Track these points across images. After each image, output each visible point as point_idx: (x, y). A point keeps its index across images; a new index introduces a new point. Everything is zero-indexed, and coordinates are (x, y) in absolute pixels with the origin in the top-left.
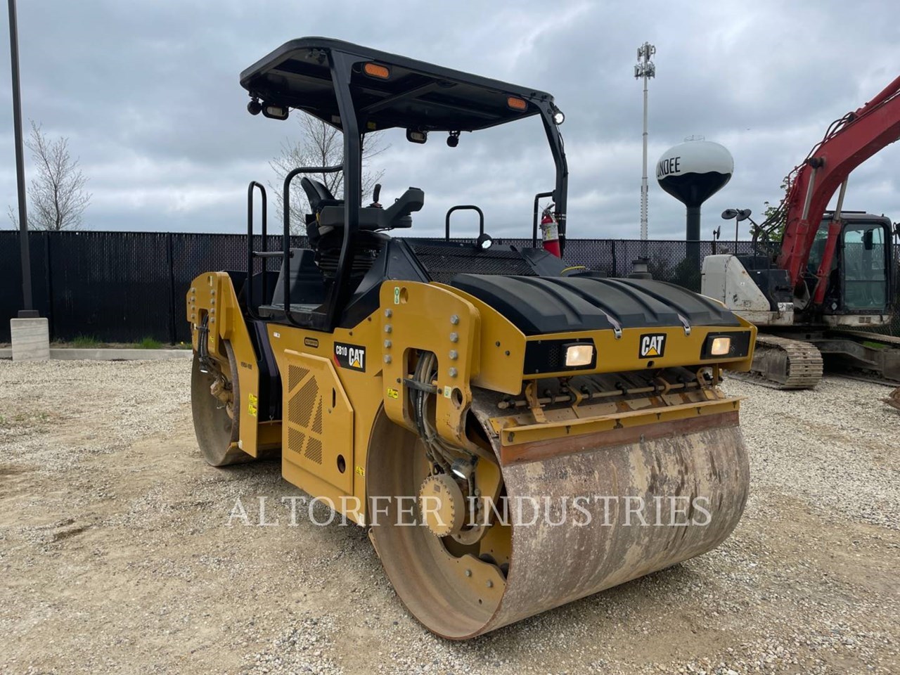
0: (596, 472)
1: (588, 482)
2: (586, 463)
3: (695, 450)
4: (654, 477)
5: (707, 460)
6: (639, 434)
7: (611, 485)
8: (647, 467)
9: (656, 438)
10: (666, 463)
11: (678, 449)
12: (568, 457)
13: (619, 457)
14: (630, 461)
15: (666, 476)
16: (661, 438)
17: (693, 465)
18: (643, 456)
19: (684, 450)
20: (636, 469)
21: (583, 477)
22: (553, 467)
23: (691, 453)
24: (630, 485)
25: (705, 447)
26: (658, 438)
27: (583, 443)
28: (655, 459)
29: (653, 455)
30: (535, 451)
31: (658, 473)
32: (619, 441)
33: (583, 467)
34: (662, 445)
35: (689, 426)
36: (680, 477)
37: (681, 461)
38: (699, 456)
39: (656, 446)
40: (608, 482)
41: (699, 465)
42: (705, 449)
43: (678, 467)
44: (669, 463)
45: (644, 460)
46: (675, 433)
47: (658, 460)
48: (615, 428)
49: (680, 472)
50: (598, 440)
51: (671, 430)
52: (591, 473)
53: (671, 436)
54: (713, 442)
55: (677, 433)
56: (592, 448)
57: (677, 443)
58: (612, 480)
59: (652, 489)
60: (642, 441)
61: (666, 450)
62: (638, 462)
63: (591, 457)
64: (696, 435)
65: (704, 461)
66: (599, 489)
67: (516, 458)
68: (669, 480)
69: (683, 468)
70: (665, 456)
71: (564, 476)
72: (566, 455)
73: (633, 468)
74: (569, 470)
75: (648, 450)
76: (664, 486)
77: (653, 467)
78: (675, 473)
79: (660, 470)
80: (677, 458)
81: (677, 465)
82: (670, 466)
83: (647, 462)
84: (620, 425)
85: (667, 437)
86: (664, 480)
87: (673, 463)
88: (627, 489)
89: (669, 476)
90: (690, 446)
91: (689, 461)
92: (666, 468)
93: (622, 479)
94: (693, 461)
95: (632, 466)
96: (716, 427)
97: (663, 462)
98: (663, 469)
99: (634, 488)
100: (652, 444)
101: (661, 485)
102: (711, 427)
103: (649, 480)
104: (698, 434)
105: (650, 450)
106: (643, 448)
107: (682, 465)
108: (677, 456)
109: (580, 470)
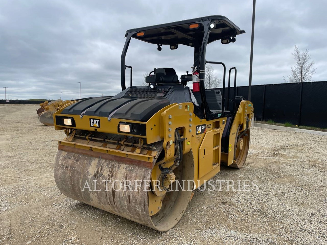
0: (79, 161)
1: (75, 163)
2: (78, 158)
3: (120, 170)
4: (97, 172)
5: (123, 177)
6: (100, 155)
7: (82, 167)
8: (96, 168)
9: (106, 159)
10: (104, 170)
11: (113, 167)
12: (74, 154)
13: (89, 160)
14: (92, 163)
15: (103, 174)
16: (108, 160)
17: (116, 176)
18: (97, 163)
19: (115, 168)
20: (92, 166)
21: (75, 161)
22: (69, 155)
23: (117, 171)
24: (88, 171)
25: (126, 171)
26: (107, 160)
27: (80, 151)
28: (101, 166)
29: (101, 165)
30: (66, 149)
31: (100, 171)
32: (92, 155)
33: (76, 159)
34: (107, 163)
35: (122, 160)
36: (108, 177)
37: (111, 172)
38: (120, 173)
39: (104, 162)
40: (81, 166)
41: (118, 177)
42: (125, 172)
43: (108, 173)
44: (105, 170)
45: (97, 165)
46: (115, 160)
47: (102, 167)
48: (90, 150)
49: (108, 175)
50: (84, 152)
51: (113, 159)
52: (77, 161)
53: (113, 161)
54: (131, 171)
55: (115, 161)
56: (82, 154)
57: (114, 165)
58: (83, 166)
59: (95, 175)
60: (100, 158)
61: (107, 165)
62: (94, 164)
63: (80, 157)
64: (125, 165)
65: (122, 176)
66: (78, 167)
67: (61, 149)
68: (103, 176)
69: (111, 175)
70: (105, 167)
71: (70, 158)
72: (74, 153)
73: (91, 166)
74: (72, 157)
75: (100, 162)
76: (101, 177)
77: (99, 168)
78: (107, 175)
79: (101, 171)
80: (110, 170)
81: (108, 172)
82: (106, 171)
83: (97, 166)
84: (92, 150)
85: (111, 161)
86: (101, 175)
87: (107, 171)
88: (86, 172)
89: (104, 175)
90: (119, 168)
91: (115, 173)
92: (103, 171)
93: (86, 168)
94: (116, 174)
95: (91, 165)
96: (137, 166)
97: (103, 169)
98: (102, 171)
99: (89, 172)
100: (103, 161)
101: (100, 176)
102: (134, 165)
103: (95, 172)
104: (126, 165)
105: (101, 162)
106: (99, 161)
107: (111, 173)
108: (111, 169)
109: (75, 159)
